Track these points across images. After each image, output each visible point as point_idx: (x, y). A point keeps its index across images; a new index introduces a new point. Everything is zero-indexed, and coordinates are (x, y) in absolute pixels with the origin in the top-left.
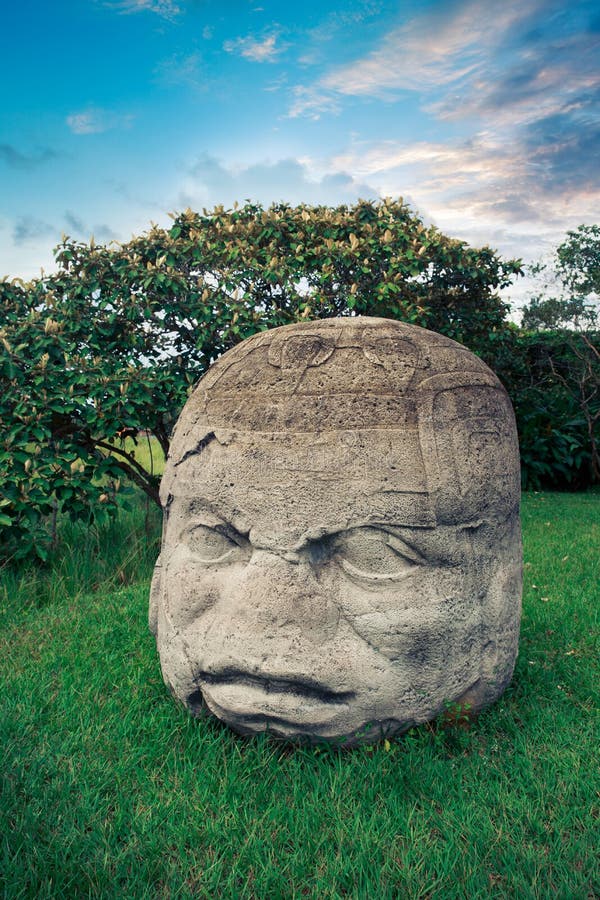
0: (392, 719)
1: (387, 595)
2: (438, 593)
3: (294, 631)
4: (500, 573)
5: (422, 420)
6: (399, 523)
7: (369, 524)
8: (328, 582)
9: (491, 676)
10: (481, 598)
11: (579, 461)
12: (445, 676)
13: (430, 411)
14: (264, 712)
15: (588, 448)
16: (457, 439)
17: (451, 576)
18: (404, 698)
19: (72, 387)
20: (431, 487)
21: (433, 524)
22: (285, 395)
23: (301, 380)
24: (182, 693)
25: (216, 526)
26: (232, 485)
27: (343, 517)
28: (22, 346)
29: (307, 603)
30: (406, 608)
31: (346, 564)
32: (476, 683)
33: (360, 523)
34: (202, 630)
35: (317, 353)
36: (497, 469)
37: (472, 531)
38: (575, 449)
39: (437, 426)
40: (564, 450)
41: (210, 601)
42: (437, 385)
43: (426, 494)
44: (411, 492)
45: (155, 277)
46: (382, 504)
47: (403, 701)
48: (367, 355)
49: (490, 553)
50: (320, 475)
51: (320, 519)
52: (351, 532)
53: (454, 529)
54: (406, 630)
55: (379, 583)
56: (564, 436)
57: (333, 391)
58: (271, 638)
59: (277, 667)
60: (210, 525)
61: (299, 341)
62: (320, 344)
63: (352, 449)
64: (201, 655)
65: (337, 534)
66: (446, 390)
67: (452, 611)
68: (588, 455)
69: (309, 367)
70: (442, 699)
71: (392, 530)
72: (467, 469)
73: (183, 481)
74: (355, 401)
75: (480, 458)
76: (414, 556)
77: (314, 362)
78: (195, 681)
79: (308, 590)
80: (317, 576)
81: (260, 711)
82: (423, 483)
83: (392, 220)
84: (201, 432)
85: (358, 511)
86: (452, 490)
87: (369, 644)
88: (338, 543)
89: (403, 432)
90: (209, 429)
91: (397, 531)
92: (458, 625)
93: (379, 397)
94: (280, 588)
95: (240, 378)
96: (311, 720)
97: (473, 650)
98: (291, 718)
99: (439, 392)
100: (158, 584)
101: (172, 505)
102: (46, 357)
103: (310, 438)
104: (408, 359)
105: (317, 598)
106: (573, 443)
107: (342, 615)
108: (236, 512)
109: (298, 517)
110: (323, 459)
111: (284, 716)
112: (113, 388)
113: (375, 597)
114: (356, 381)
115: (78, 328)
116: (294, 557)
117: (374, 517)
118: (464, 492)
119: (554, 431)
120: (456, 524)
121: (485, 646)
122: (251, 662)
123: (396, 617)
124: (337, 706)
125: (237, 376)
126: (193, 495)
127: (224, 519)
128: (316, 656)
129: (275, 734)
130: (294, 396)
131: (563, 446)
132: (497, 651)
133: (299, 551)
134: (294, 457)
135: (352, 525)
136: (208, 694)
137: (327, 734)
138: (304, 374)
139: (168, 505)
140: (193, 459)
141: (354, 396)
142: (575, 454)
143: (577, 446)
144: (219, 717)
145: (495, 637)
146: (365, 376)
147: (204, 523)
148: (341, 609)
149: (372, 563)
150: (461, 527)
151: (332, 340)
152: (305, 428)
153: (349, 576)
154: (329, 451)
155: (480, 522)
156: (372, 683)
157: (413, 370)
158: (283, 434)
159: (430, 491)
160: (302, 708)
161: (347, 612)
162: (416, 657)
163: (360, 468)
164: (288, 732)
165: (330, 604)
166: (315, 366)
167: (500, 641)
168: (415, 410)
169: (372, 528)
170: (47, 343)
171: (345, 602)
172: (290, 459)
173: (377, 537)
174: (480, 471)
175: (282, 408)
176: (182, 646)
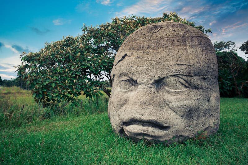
0: (182, 136)
1: (179, 96)
2: (195, 96)
3: (151, 107)
4: (213, 94)
5: (188, 44)
6: (182, 74)
7: (173, 74)
8: (161, 94)
9: (213, 126)
10: (208, 101)
11: (231, 89)
12: (198, 123)
13: (190, 42)
14: (142, 132)
15: (234, 85)
16: (199, 50)
17: (199, 92)
18: (186, 129)
19: (86, 61)
20: (191, 63)
21: (193, 75)
22: (147, 41)
23: (151, 37)
24: (117, 130)
25: (128, 80)
26: (132, 67)
27: (165, 73)
28: (73, 51)
29: (155, 99)
30: (185, 100)
31: (167, 88)
32: (208, 128)
33: (170, 74)
34: (123, 110)
35: (155, 29)
36: (211, 61)
37: (204, 79)
38: (230, 85)
39: (192, 46)
40: (227, 86)
41: (126, 102)
42: (192, 36)
43: (190, 65)
44: (185, 65)
45: (108, 33)
46: (177, 68)
47: (185, 130)
48: (170, 28)
49: (210, 87)
50: (158, 61)
51: (158, 74)
52: (167, 77)
53: (199, 77)
54: (186, 107)
55: (177, 93)
56: (226, 81)
57: (161, 38)
58: (144, 109)
59: (146, 117)
60: (126, 79)
61: (150, 27)
62: (156, 27)
63: (167, 53)
64: (123, 117)
65: (163, 78)
66: (195, 37)
67: (199, 102)
68: (234, 87)
69: (153, 33)
70: (197, 131)
71: (180, 76)
72: (202, 59)
73: (118, 69)
74: (167, 40)
75: (206, 57)
76: (187, 85)
77: (155, 31)
78: (121, 125)
79: (155, 95)
80: (158, 92)
81: (141, 132)
82: (189, 62)
83: (173, 17)
84: (123, 54)
85: (170, 71)
86: (198, 65)
87: (174, 111)
88: (164, 81)
89: (182, 48)
90: (125, 53)
91: (182, 76)
92: (202, 107)
93: (175, 39)
94: (147, 94)
95: (134, 39)
96: (157, 135)
97: (206, 117)
98: (151, 134)
99: (192, 37)
100: (111, 102)
101: (114, 78)
102: (79, 54)
103: (154, 51)
104: (182, 29)
105: (158, 98)
106: (229, 83)
107: (166, 103)
108: (133, 74)
109: (152, 74)
110: (158, 56)
111: (148, 133)
112: (97, 61)
113: (175, 97)
114: (167, 35)
115: (88, 47)
116: (151, 86)
117: (175, 72)
118: (202, 65)
119: (223, 80)
120: (199, 76)
121: (210, 116)
122: (138, 116)
123: (182, 103)
124: (164, 131)
125: (133, 39)
126: (121, 72)
127: (129, 77)
128: (158, 114)
129: (145, 139)
130: (149, 41)
131: (226, 84)
132: (214, 117)
133: (152, 84)
134: (150, 57)
135: (168, 75)
136: (125, 129)
137: (162, 140)
138: (152, 35)
139: (113, 78)
140: (120, 63)
141: (167, 39)
142: (230, 86)
143: (230, 84)
144: (129, 135)
145: (213, 113)
146: (170, 34)
147: (124, 79)
148: (165, 101)
149: (174, 87)
150: (201, 77)
151: (160, 26)
152: (153, 49)
153: (167, 91)
154: (160, 54)
155: (207, 77)
156: (175, 123)
157: (184, 32)
158: (146, 51)
159: (191, 65)
160: (154, 131)
161: (167, 102)
162: (189, 116)
163: (170, 58)
164: (150, 139)
165: (162, 100)
166: (155, 33)
167: (215, 115)
168: (185, 42)
169: (174, 76)
170: (80, 50)
171: (166, 99)
172: (149, 57)
173: (176, 78)
174: (206, 61)
175: (146, 44)
176: (118, 115)
